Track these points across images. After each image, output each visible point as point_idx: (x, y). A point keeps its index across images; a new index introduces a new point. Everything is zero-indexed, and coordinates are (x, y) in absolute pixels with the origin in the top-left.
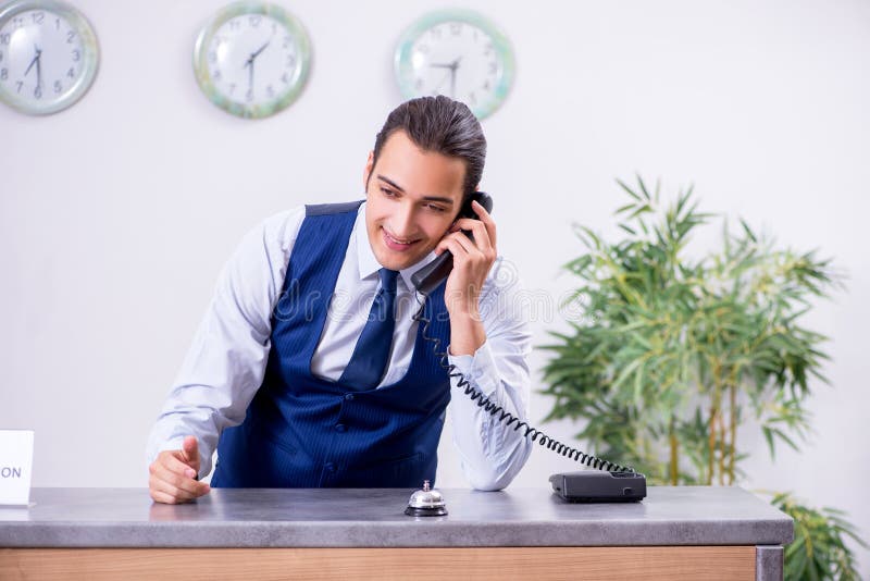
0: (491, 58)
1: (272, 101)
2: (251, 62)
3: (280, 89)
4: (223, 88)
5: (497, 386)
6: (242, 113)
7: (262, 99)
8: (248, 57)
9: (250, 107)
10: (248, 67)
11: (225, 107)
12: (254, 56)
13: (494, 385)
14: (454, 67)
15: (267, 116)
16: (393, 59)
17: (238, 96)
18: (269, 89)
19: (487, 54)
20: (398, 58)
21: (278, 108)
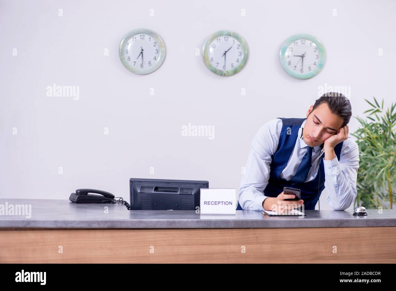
0: (317, 53)
1: (233, 69)
2: (225, 54)
3: (236, 65)
4: (214, 65)
5: (340, 173)
6: (222, 74)
7: (229, 68)
8: (224, 52)
9: (225, 72)
10: (224, 56)
11: (215, 72)
12: (226, 52)
13: (339, 172)
14: (302, 57)
15: (232, 75)
16: (279, 54)
17: (220, 68)
18: (232, 65)
19: (315, 51)
20: (281, 53)
21: (235, 72)
